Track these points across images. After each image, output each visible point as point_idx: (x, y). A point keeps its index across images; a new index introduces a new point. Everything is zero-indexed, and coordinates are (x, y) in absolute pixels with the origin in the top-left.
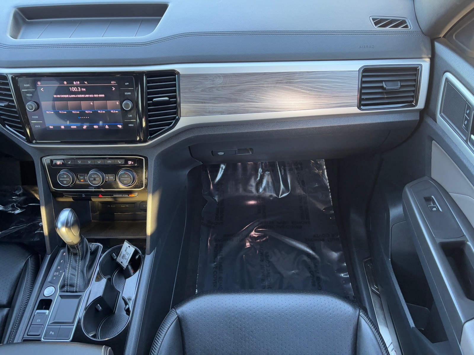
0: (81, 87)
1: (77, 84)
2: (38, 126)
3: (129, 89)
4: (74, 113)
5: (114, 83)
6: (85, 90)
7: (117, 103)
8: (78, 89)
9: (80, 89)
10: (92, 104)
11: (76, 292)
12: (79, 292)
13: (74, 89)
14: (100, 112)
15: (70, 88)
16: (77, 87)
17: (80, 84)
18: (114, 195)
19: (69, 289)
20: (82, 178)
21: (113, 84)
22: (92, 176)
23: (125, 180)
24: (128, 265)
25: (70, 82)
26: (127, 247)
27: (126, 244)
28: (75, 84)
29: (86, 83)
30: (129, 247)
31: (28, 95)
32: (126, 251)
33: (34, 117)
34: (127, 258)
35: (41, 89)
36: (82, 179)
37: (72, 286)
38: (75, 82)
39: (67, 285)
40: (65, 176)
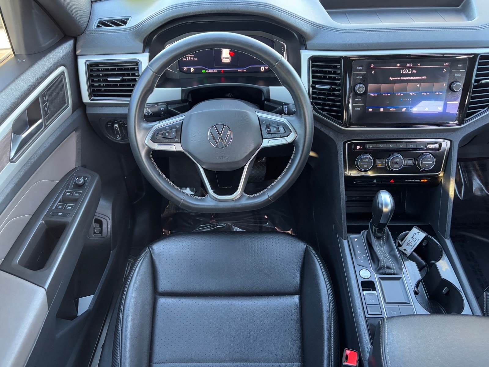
0: (413, 69)
1: (409, 66)
2: (358, 109)
3: (461, 70)
4: (398, 95)
5: (447, 65)
6: (415, 71)
7: (444, 84)
8: (409, 71)
9: (411, 71)
10: (418, 86)
11: (394, 274)
12: (397, 274)
13: (405, 71)
14: (424, 94)
15: (402, 70)
16: (409, 69)
17: (412, 66)
18: (407, 180)
19: (387, 271)
20: (380, 162)
21: (445, 65)
22: (395, 160)
23: (427, 164)
24: (413, 252)
25: (403, 64)
26: (415, 233)
27: (415, 230)
28: (408, 66)
29: (419, 64)
30: (419, 233)
31: (358, 77)
32: (413, 237)
33: (357, 100)
34: (413, 244)
35: (373, 72)
36: (380, 164)
37: (388, 268)
38: (409, 64)
39: (384, 268)
40: (367, 160)
